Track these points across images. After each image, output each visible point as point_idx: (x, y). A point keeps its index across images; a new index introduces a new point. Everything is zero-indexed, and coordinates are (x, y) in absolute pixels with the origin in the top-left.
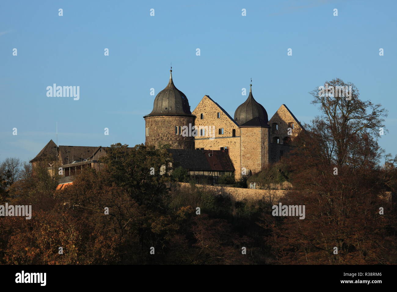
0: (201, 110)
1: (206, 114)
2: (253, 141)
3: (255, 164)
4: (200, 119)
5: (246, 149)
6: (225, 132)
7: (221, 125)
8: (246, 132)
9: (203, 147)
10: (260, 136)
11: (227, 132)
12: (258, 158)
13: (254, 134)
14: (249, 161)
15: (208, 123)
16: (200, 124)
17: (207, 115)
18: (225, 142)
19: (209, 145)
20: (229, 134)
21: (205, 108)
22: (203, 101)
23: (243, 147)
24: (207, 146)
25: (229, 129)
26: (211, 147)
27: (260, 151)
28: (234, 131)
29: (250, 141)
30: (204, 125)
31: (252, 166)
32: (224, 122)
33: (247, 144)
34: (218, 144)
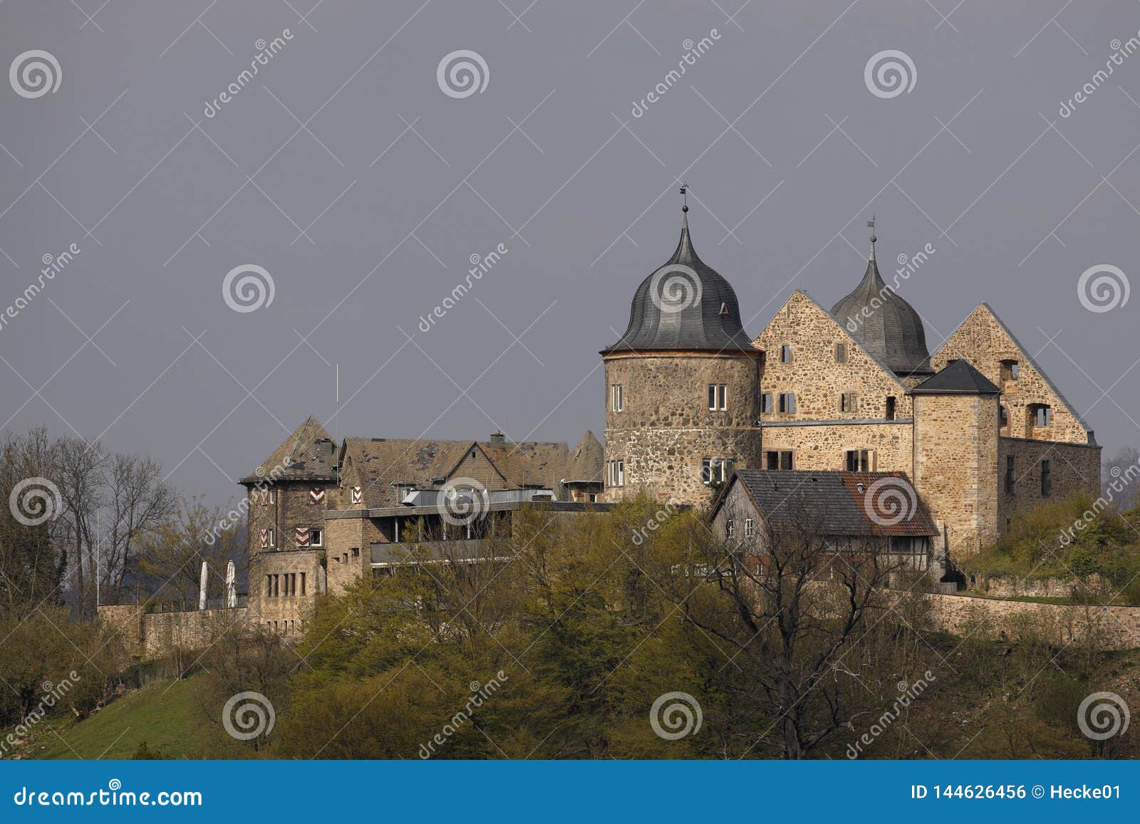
0: (782, 333)
1: (800, 346)
2: (954, 436)
3: (958, 505)
4: (778, 364)
5: (934, 459)
6: (862, 406)
7: (848, 384)
8: (932, 406)
9: (790, 447)
10: (973, 420)
11: (868, 404)
12: (967, 487)
13: (955, 414)
14: (939, 495)
15: (805, 375)
16: (778, 378)
17: (802, 350)
18: (861, 437)
19: (811, 444)
20: (873, 411)
21: (798, 328)
22: (788, 309)
23: (925, 453)
24: (801, 445)
25: (874, 395)
26: (816, 448)
27: (975, 465)
28: (891, 402)
29: (943, 436)
30: (794, 380)
31: (949, 511)
32: (857, 373)
33: (936, 444)
34: (840, 442)
